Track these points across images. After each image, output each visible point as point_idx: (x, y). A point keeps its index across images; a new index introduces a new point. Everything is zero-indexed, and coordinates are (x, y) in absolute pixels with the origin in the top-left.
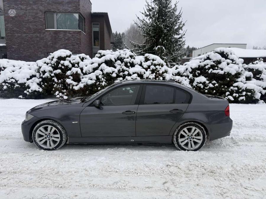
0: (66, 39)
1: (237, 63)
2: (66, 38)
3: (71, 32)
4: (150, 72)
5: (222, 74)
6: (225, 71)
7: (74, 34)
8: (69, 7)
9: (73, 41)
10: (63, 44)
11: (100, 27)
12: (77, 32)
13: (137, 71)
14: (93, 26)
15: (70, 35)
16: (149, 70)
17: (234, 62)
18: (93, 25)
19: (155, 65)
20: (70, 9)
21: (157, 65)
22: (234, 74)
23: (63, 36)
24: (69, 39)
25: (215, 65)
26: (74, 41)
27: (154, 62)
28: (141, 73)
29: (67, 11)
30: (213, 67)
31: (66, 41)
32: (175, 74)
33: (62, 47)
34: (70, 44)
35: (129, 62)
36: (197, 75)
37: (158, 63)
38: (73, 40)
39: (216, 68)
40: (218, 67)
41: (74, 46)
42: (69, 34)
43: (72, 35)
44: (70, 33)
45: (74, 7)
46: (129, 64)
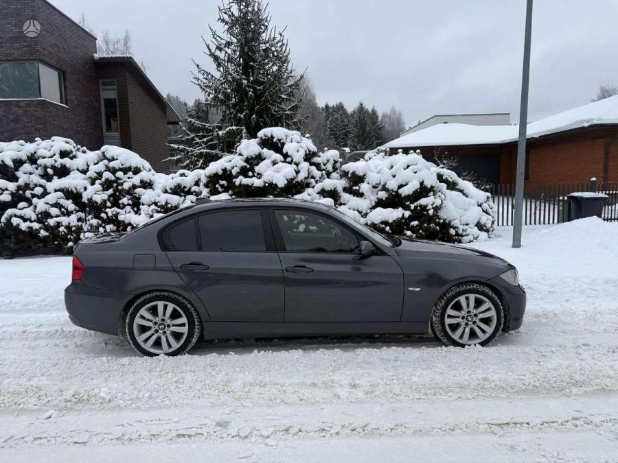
0: (12, 121)
1: (294, 161)
2: (11, 117)
3: (21, 104)
4: (100, 188)
5: (260, 187)
6: (266, 180)
7: (28, 109)
8: (14, 49)
9: (27, 124)
10: (4, 132)
11: (118, 89)
12: (34, 103)
13: (67, 187)
14: (101, 87)
15: (20, 111)
16: (98, 182)
17: (289, 159)
18: (103, 85)
19: (114, 171)
20: (16, 54)
21: (120, 170)
22: (283, 186)
23: (4, 114)
24: (17, 120)
25: (248, 167)
26: (30, 124)
27: (112, 164)
28: (76, 189)
29: (9, 58)
30: (244, 172)
31: (12, 125)
32: (171, 189)
33: (3, 139)
34: (20, 131)
35: (52, 165)
36: (220, 189)
37: (121, 167)
38: (26, 120)
39: (250, 174)
40: (253, 172)
41: (30, 136)
42: (18, 109)
43: (26, 111)
44: (20, 107)
45: (26, 49)
46: (50, 171)
